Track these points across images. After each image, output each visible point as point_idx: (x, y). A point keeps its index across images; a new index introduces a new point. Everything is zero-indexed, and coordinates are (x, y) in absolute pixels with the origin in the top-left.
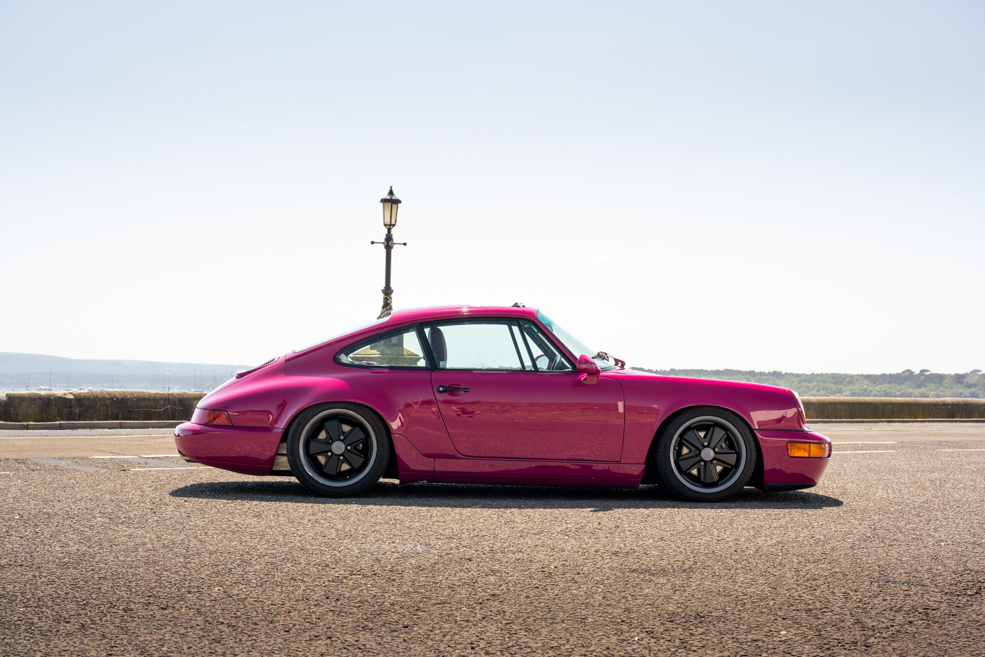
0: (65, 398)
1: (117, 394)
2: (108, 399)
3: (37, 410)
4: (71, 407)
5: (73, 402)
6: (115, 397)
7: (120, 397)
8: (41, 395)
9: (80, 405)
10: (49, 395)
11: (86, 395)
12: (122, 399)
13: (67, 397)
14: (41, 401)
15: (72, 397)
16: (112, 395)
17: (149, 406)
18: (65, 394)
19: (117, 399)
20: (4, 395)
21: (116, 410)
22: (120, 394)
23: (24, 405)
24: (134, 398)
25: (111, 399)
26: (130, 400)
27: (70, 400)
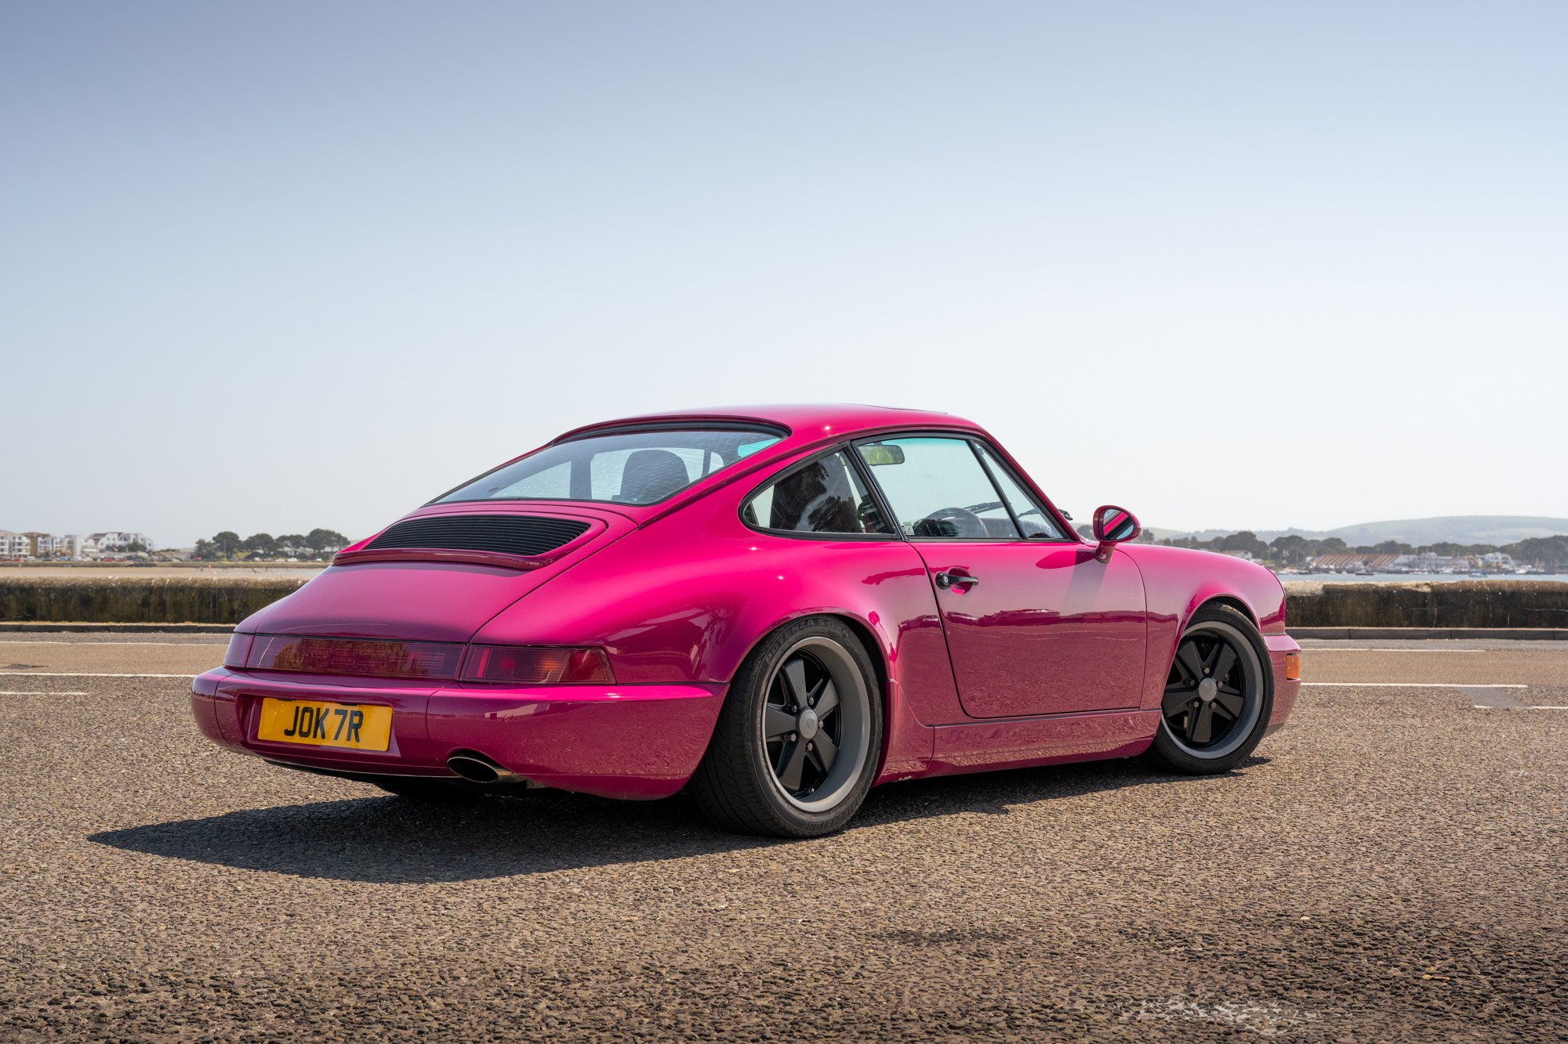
0: (1416, 592)
1: (1506, 584)
2: (1487, 593)
3: (1369, 609)
4: (1425, 605)
5: (1429, 597)
6: (1500, 590)
7: (1508, 590)
8: (1377, 587)
9: (1440, 603)
10: (1390, 587)
11: (1452, 587)
12: (1513, 594)
13: (1419, 590)
14: (1377, 597)
15: (1427, 589)
16: (1497, 587)
17: (1560, 603)
18: (1417, 586)
19: (1504, 593)
20: (1320, 587)
21: (1501, 611)
22: (1510, 585)
23: (1349, 601)
24: (1534, 591)
25: (1494, 593)
26: (1528, 594)
27: (1424, 594)
